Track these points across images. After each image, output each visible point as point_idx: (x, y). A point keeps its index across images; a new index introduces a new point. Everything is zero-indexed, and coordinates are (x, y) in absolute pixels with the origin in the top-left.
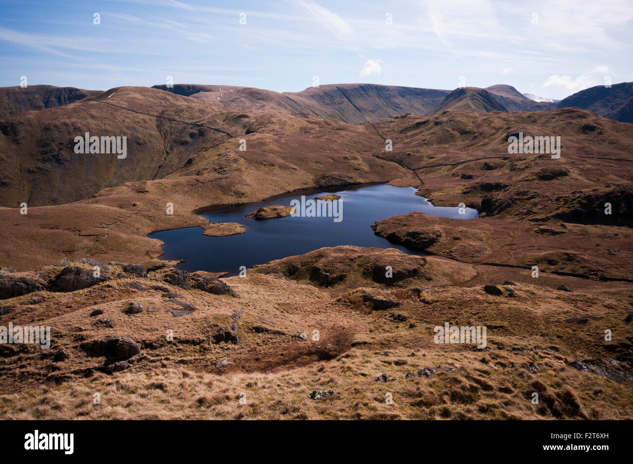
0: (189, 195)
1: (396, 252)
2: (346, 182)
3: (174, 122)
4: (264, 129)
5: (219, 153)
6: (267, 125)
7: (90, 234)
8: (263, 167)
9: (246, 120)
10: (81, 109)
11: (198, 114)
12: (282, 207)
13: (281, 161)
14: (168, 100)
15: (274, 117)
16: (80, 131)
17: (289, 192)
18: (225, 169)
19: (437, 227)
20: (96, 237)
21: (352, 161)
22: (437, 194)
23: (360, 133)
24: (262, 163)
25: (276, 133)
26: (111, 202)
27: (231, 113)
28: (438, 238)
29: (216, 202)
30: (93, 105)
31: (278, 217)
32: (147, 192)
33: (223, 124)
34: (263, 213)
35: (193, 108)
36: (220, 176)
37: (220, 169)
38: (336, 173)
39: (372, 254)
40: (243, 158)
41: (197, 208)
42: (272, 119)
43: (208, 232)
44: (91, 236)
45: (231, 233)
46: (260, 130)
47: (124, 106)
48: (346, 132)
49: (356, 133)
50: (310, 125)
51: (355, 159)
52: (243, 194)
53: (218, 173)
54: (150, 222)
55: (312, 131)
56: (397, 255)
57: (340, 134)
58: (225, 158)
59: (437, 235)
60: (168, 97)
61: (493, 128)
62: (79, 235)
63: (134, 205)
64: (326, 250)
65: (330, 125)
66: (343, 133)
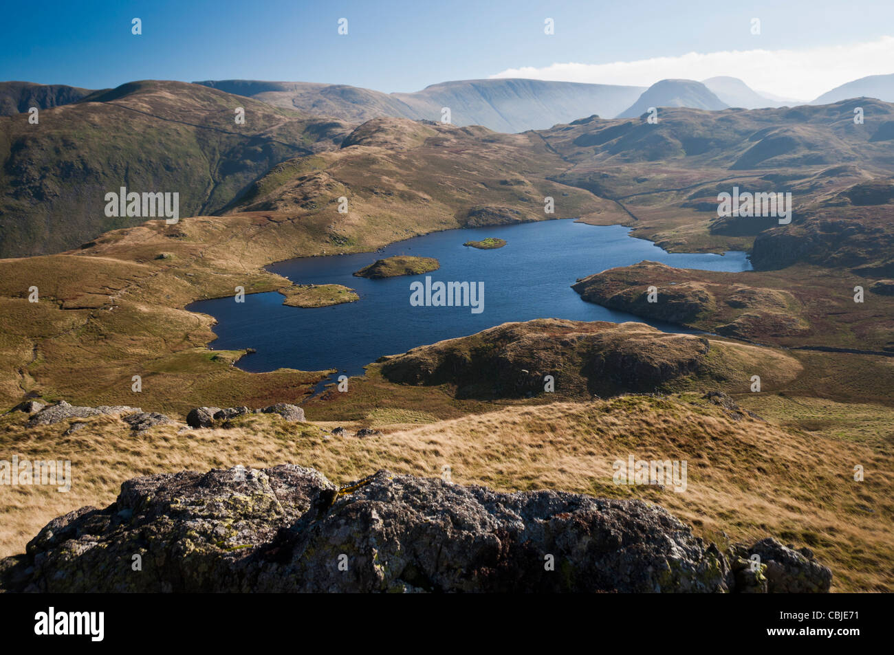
0: (255, 242)
1: (644, 328)
2: (509, 219)
3: (224, 134)
4: (369, 140)
5: (301, 175)
6: (375, 135)
7: (82, 305)
8: (374, 197)
9: (339, 130)
10: (77, 114)
11: (262, 122)
12: (412, 258)
13: (401, 187)
14: (215, 101)
15: (385, 123)
16: (74, 148)
17: (419, 236)
18: (313, 200)
19: (696, 286)
20: (91, 311)
21: (516, 187)
22: (667, 233)
23: (522, 147)
24: (372, 191)
25: (390, 146)
26: (121, 253)
27: (314, 120)
28: (704, 304)
29: (301, 252)
30: (95, 110)
31: (409, 275)
32: (184, 235)
33: (302, 136)
34: (383, 268)
35: (253, 113)
36: (305, 211)
37: (305, 200)
38: (493, 205)
39: (601, 332)
40: (341, 182)
41: (270, 262)
42: (382, 125)
43: (291, 300)
44: (82, 308)
45: (332, 302)
46: (365, 141)
47: (144, 110)
48: (498, 145)
49: (515, 146)
50: (441, 135)
51: (520, 183)
52: (345, 239)
53: (302, 206)
54: (189, 285)
55: (446, 144)
56: (650, 334)
57: (490, 148)
58: (311, 182)
59: (700, 299)
60: (214, 97)
61: (736, 131)
62: (61, 308)
63: (161, 257)
64: (512, 327)
65: (471, 134)
66: (495, 146)
